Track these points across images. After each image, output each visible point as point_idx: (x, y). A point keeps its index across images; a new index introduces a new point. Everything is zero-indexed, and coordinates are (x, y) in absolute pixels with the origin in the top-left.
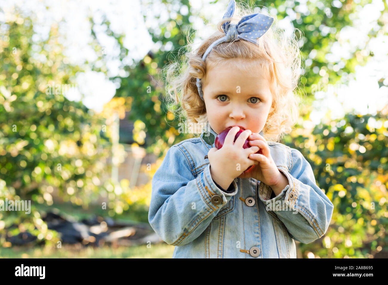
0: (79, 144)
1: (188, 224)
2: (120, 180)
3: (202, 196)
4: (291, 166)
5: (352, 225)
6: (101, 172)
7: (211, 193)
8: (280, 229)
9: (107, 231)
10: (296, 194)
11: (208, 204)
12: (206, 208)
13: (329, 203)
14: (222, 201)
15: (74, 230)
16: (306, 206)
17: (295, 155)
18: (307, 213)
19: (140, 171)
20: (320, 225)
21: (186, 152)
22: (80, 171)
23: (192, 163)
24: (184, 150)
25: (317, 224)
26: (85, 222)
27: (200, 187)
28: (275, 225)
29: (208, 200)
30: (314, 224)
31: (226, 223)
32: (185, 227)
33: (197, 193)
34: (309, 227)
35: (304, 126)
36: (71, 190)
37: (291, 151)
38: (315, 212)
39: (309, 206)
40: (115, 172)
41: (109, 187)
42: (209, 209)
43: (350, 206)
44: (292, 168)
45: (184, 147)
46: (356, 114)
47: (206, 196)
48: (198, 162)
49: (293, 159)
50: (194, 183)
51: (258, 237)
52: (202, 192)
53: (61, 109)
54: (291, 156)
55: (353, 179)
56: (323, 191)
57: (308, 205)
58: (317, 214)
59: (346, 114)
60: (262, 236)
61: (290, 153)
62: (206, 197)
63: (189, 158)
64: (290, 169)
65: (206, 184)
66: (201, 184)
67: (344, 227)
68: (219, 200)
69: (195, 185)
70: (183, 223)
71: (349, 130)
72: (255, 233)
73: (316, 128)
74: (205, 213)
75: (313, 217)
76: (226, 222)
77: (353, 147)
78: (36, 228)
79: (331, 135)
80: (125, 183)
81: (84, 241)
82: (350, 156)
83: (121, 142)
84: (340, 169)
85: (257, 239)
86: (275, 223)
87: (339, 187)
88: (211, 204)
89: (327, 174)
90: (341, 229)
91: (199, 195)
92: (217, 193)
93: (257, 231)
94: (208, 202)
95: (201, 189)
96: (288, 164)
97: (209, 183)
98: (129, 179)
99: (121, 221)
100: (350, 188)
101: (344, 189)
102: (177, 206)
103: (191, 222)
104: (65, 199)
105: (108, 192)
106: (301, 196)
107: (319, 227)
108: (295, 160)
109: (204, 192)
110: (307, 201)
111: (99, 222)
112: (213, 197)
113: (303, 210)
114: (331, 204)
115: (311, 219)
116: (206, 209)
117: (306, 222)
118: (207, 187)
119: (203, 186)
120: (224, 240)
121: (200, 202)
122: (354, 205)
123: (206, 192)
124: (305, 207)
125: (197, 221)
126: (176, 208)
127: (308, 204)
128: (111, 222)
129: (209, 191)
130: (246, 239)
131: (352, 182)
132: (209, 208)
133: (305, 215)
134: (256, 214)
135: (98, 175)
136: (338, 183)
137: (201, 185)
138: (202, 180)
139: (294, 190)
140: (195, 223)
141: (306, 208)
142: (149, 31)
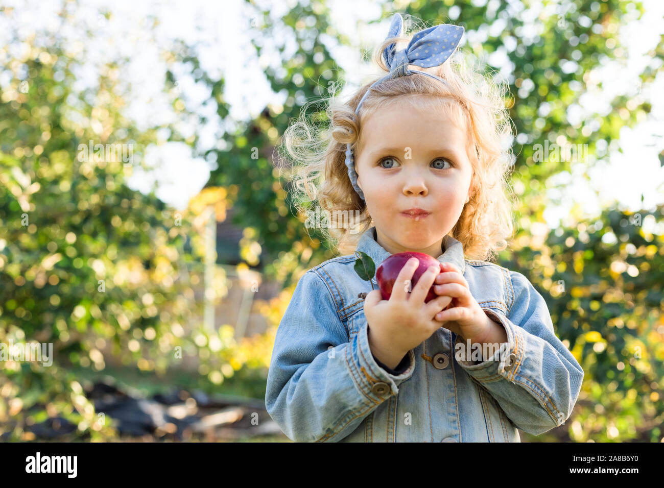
0: (149, 265)
1: (333, 422)
2: (217, 327)
3: (357, 382)
4: (511, 302)
5: (618, 402)
6: (187, 314)
7: (371, 378)
8: (493, 409)
9: (197, 414)
10: (520, 358)
11: (366, 395)
12: (363, 401)
13: (576, 366)
14: (391, 390)
15: (141, 413)
16: (536, 376)
17: (517, 283)
18: (536, 389)
19: (252, 311)
20: (558, 406)
21: (330, 281)
22: (151, 312)
23: (338, 299)
24: (326, 277)
25: (554, 405)
26: (159, 398)
27: (351, 367)
28: (484, 401)
29: (366, 390)
30: (549, 405)
31: (400, 399)
32: (328, 427)
33: (348, 375)
34: (540, 409)
35: (533, 231)
36: (134, 346)
37: (511, 276)
38: (550, 386)
39: (541, 377)
40: (209, 313)
41: (200, 340)
42: (369, 403)
43: (614, 368)
44: (513, 304)
45: (326, 273)
46: (621, 209)
47: (363, 383)
48: (348, 297)
49: (514, 289)
50: (342, 358)
51: (454, 421)
52: (356, 376)
53: (118, 205)
54: (510, 285)
55: (619, 322)
56: (566, 344)
57: (539, 375)
58: (554, 390)
59: (605, 209)
60: (461, 419)
61: (508, 279)
62: (362, 385)
63: (334, 290)
64: (509, 305)
65: (363, 364)
66: (353, 361)
67: (603, 406)
68: (385, 388)
69: (343, 362)
70: (325, 421)
71: (609, 238)
72: (449, 414)
73: (551, 234)
74: (362, 408)
75: (547, 393)
76: (399, 397)
77: (618, 267)
78: (75, 411)
79: (578, 246)
80: (227, 332)
81: (157, 431)
82: (611, 283)
83: (219, 261)
84: (595, 306)
85: (453, 425)
86: (484, 398)
87: (593, 336)
88: (371, 395)
89: (574, 313)
90: (600, 409)
91: (350, 378)
92: (382, 379)
93: (452, 410)
94: (366, 392)
95: (354, 370)
96: (506, 298)
97: (366, 363)
98: (233, 325)
99: (220, 397)
100: (613, 337)
101: (603, 340)
102: (313, 393)
103: (339, 419)
104: (125, 360)
105: (197, 347)
106: (528, 359)
107: (556, 409)
108: (518, 291)
109: (359, 376)
110: (537, 368)
111: (182, 399)
112: (374, 385)
113: (530, 383)
114: (580, 370)
115: (543, 397)
116: (363, 403)
117: (535, 402)
118: (364, 369)
119: (356, 365)
120: (398, 428)
121: (353, 390)
122: (621, 366)
123: (362, 377)
124: (534, 378)
125: (349, 417)
126: (312, 396)
127: (539, 373)
128: (203, 398)
129: (368, 375)
130: (434, 425)
131: (616, 327)
132: (369, 401)
133: (533, 391)
134: (451, 382)
135: (181, 319)
136: (592, 330)
137: (354, 365)
138: (355, 355)
139: (516, 351)
140: (345, 421)
141: (534, 380)
142: (265, 72)
